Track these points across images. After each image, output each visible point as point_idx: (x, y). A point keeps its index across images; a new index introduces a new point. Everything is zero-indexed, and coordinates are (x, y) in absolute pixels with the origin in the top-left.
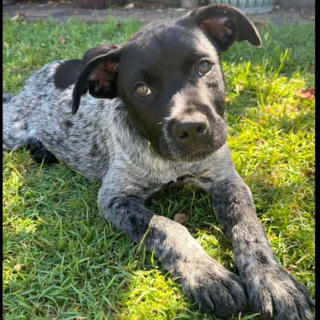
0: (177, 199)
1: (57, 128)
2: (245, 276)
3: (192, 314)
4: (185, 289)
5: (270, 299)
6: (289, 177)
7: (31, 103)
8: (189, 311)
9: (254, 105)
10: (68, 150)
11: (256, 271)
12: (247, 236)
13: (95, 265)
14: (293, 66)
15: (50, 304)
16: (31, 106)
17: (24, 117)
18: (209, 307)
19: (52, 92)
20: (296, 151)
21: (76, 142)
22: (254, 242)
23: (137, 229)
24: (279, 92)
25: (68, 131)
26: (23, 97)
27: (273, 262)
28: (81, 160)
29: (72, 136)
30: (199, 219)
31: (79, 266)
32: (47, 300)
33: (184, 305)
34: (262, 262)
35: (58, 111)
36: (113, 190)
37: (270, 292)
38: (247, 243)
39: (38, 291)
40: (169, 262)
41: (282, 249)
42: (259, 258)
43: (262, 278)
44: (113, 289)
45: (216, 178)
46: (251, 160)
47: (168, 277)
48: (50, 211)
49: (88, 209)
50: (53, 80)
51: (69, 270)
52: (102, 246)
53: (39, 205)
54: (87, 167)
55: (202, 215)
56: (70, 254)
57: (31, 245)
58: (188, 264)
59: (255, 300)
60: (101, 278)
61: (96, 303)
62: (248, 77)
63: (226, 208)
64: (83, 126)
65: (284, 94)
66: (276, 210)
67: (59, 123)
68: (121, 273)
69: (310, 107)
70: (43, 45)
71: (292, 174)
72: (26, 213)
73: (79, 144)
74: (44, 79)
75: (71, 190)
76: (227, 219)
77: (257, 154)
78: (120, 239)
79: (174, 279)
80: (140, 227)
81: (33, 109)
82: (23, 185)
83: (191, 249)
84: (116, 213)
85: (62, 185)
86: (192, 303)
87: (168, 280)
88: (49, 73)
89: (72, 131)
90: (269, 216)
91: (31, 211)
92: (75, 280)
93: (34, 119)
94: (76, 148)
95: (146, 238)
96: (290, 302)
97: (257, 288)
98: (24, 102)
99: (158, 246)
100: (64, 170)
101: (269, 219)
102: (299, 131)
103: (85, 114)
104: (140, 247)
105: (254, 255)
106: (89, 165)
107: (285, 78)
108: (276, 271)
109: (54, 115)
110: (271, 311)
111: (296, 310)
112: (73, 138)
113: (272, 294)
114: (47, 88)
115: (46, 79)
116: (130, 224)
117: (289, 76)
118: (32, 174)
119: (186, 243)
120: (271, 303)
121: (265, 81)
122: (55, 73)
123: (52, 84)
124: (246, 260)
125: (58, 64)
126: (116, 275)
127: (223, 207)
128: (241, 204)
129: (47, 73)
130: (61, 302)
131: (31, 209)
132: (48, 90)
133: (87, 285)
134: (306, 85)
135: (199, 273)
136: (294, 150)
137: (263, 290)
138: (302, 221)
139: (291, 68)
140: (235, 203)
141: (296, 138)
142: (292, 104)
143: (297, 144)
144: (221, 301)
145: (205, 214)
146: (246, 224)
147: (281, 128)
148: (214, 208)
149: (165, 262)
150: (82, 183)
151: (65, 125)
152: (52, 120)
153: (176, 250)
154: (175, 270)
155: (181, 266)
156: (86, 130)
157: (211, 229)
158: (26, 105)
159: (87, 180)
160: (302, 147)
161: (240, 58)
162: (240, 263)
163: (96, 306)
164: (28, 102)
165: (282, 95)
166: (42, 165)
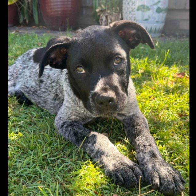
0: (103, 125)
1: (34, 84)
2: (143, 165)
3: (110, 186)
4: (106, 172)
5: (158, 176)
6: (169, 116)
7: (19, 71)
8: (108, 184)
9: (149, 80)
10: (40, 97)
11: (150, 161)
12: (144, 142)
13: (52, 158)
14: (172, 62)
15: (23, 179)
16: (19, 72)
17: (14, 79)
18: (121, 181)
19: (32, 64)
20: (173, 104)
21: (45, 92)
22: (149, 145)
23: (78, 139)
24: (163, 74)
25: (40, 85)
26: (14, 67)
27: (160, 157)
28: (48, 103)
29: (43, 88)
30: (116, 136)
31: (42, 158)
32: (21, 176)
33: (105, 181)
34: (153, 157)
35: (34, 74)
36: (63, 118)
37: (158, 172)
38: (145, 146)
39: (16, 171)
40: (97, 157)
41: (165, 153)
42: (151, 155)
43: (153, 165)
44: (62, 171)
45: (127, 114)
46: (147, 108)
47: (96, 165)
48: (26, 130)
49: (49, 129)
50: (32, 58)
51: (36, 159)
52: (57, 148)
53: (20, 126)
54: (51, 106)
55: (118, 134)
56: (37, 151)
57: (14, 146)
58: (109, 157)
59: (149, 177)
60: (55, 165)
61: (51, 179)
62: (146, 66)
63: (132, 129)
64: (50, 83)
65: (167, 75)
66: (162, 133)
67: (35, 81)
68: (68, 163)
69: (182, 82)
70: (28, 46)
71: (171, 115)
72: (12, 130)
73: (47, 93)
74: (28, 58)
75: (40, 119)
76: (132, 135)
77: (150, 105)
78: (68, 145)
79: (100, 166)
80: (80, 137)
81: (20, 74)
82: (11, 115)
83: (111, 148)
84: (65, 131)
85: (34, 116)
86: (110, 179)
87: (96, 167)
88: (31, 54)
89: (43, 85)
90: (157, 135)
91: (15, 129)
92: (39, 166)
93: (20, 80)
94: (45, 95)
95: (83, 143)
96: (170, 178)
97: (150, 171)
98: (14, 70)
99: (91, 148)
100: (36, 108)
101: (157, 137)
102: (175, 93)
103: (51, 75)
104: (80, 148)
105: (148, 153)
106: (51, 105)
107: (167, 68)
108: (162, 162)
109: (32, 77)
110: (159, 183)
111: (173, 182)
112: (43, 90)
113: (159, 174)
114: (28, 62)
115: (29, 58)
116: (74, 136)
117: (170, 67)
118: (17, 110)
119: (107, 145)
120: (158, 179)
121: (156, 68)
122: (34, 54)
123: (32, 60)
124: (144, 156)
125: (36, 49)
126: (64, 163)
127: (131, 129)
128: (141, 126)
129: (29, 54)
130: (30, 178)
131: (15, 128)
132: (30, 64)
133: (46, 168)
134: (179, 71)
135: (115, 162)
136: (172, 103)
137: (154, 172)
138: (177, 139)
139: (171, 63)
140: (138, 126)
141: (174, 97)
142: (171, 81)
143: (174, 100)
144: (128, 177)
145: (120, 133)
146: (144, 136)
147: (165, 92)
148: (125, 130)
149: (95, 156)
150: (46, 116)
151: (39, 82)
152: (31, 80)
153: (101, 150)
154: (101, 161)
155: (104, 159)
156: (52, 85)
157: (123, 142)
158: (16, 72)
159: (49, 114)
160: (177, 102)
161: (141, 56)
162: (140, 158)
163: (52, 181)
164: (17, 70)
165: (165, 76)
166: (23, 105)
